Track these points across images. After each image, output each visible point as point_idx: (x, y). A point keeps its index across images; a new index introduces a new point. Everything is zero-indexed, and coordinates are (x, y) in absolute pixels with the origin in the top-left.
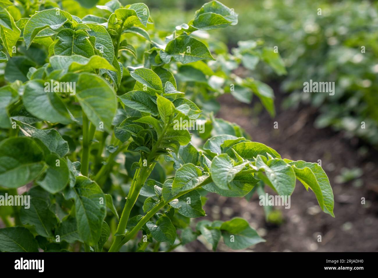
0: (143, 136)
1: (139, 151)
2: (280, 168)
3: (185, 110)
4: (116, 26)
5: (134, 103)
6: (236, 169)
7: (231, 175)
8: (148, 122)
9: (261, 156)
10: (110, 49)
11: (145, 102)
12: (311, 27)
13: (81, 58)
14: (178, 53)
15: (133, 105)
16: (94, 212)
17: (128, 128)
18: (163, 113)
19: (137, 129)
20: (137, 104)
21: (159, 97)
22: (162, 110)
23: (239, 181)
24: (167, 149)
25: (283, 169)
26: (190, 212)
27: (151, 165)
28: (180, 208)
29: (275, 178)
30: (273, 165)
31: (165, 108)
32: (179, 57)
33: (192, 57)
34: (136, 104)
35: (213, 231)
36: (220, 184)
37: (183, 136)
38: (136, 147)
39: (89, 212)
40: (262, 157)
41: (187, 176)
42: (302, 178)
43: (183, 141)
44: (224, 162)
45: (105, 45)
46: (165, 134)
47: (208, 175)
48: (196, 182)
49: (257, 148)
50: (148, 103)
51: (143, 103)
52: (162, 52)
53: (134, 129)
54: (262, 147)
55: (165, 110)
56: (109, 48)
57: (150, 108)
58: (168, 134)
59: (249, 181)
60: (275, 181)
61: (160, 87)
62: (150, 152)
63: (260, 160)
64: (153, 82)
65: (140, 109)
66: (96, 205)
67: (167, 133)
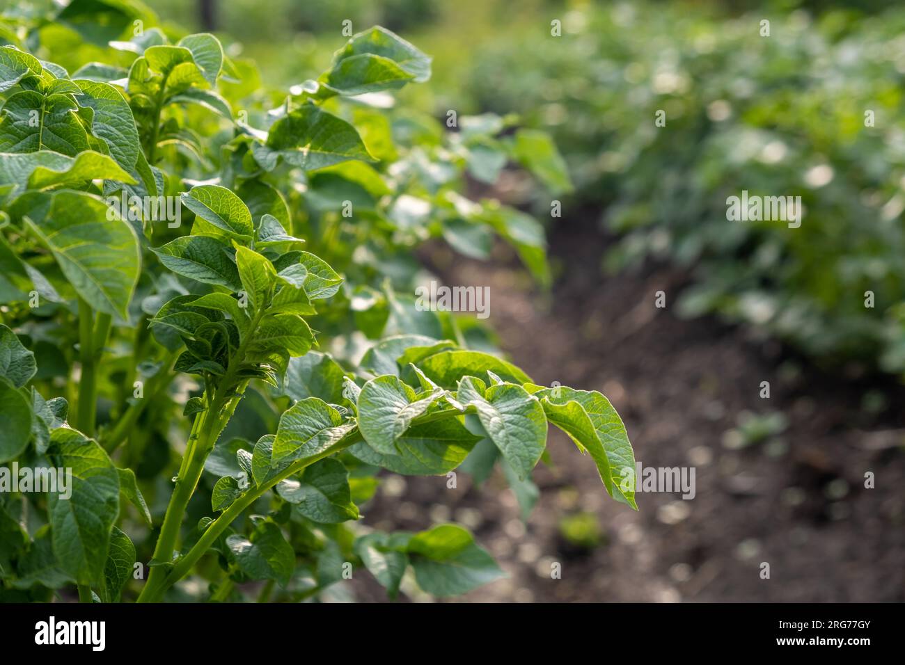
0: (208, 339)
1: (199, 370)
2: (513, 405)
3: (298, 277)
4: (149, 87)
5: (187, 265)
6: (414, 408)
7: (403, 421)
8: (218, 306)
9: (471, 379)
10: (130, 136)
11: (212, 261)
12: (668, 79)
13: (58, 156)
14: (295, 147)
15: (185, 268)
16: (91, 509)
17: (175, 320)
18: (251, 286)
19: (195, 322)
20: (194, 267)
21: (239, 248)
22: (248, 279)
23: (437, 439)
24: (262, 366)
25: (520, 405)
26: (325, 511)
27: (230, 403)
28: (301, 502)
29: (502, 428)
30: (499, 399)
31: (254, 275)
32: (296, 157)
33: (325, 155)
34: (192, 266)
35: (391, 556)
36: (378, 443)
37: (295, 335)
38: (195, 363)
39: (81, 507)
40: (473, 382)
41: (306, 427)
42: (564, 424)
43: (297, 346)
44: (388, 394)
45: (118, 127)
46: (257, 331)
47: (355, 423)
48: (327, 438)
49: (479, 364)
50: (219, 263)
51: (208, 263)
52: (258, 145)
53: (187, 323)
54: (490, 362)
55: (254, 278)
56: (128, 134)
57: (225, 276)
58: (263, 333)
59: (458, 440)
60: (502, 434)
61: (247, 228)
62: (225, 374)
63: (469, 388)
64: (232, 217)
65: (201, 276)
66: (96, 492)
67: (260, 331)
